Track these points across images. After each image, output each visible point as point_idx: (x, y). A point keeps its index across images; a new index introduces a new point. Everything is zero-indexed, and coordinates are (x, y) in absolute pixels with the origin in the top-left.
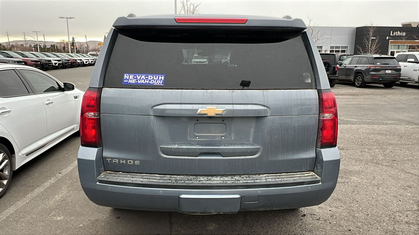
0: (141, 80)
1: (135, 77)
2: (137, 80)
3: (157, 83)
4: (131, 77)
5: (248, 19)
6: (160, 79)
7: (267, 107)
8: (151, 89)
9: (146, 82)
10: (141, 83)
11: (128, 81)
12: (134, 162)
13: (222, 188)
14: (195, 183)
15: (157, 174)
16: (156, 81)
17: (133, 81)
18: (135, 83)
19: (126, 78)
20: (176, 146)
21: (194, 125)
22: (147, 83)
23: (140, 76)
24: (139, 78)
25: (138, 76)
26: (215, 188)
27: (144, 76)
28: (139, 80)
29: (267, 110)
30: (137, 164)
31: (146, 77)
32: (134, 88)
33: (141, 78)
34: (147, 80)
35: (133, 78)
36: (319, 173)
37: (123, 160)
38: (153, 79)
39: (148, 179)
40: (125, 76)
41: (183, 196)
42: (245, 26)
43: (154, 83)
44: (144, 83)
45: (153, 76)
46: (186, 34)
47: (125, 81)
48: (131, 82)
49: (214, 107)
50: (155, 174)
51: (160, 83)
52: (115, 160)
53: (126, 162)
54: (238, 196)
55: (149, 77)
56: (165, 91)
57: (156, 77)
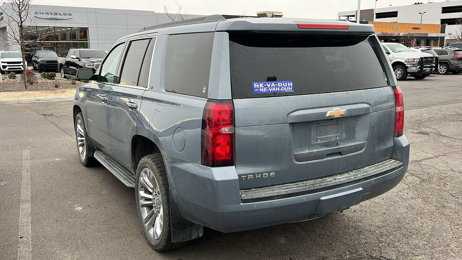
0: (272, 88)
1: (265, 85)
2: (268, 89)
3: (287, 90)
4: (261, 85)
5: (350, 25)
6: (289, 85)
7: (370, 105)
8: (284, 97)
9: (277, 90)
10: (272, 91)
11: (259, 90)
12: (269, 175)
13: (351, 184)
14: (329, 184)
15: (288, 183)
16: (286, 88)
17: (264, 90)
18: (266, 91)
19: (256, 87)
20: (307, 151)
21: (316, 128)
22: (279, 90)
23: (270, 84)
24: (269, 86)
25: (267, 84)
26: (346, 185)
27: (273, 84)
28: (270, 88)
29: (369, 107)
30: (272, 176)
31: (276, 85)
32: (267, 96)
33: (272, 86)
34: (278, 88)
35: (263, 86)
36: (400, 159)
37: (258, 174)
38: (283, 86)
39: (287, 188)
40: (255, 85)
41: (322, 198)
42: (348, 31)
43: (285, 90)
44: (275, 90)
45: (282, 83)
46: (296, 39)
47: (256, 90)
48: (262, 91)
49: (338, 108)
50: (287, 184)
51: (290, 89)
52: (250, 177)
53: (262, 176)
54: (361, 189)
55: (279, 84)
56: (296, 97)
57: (285, 84)
